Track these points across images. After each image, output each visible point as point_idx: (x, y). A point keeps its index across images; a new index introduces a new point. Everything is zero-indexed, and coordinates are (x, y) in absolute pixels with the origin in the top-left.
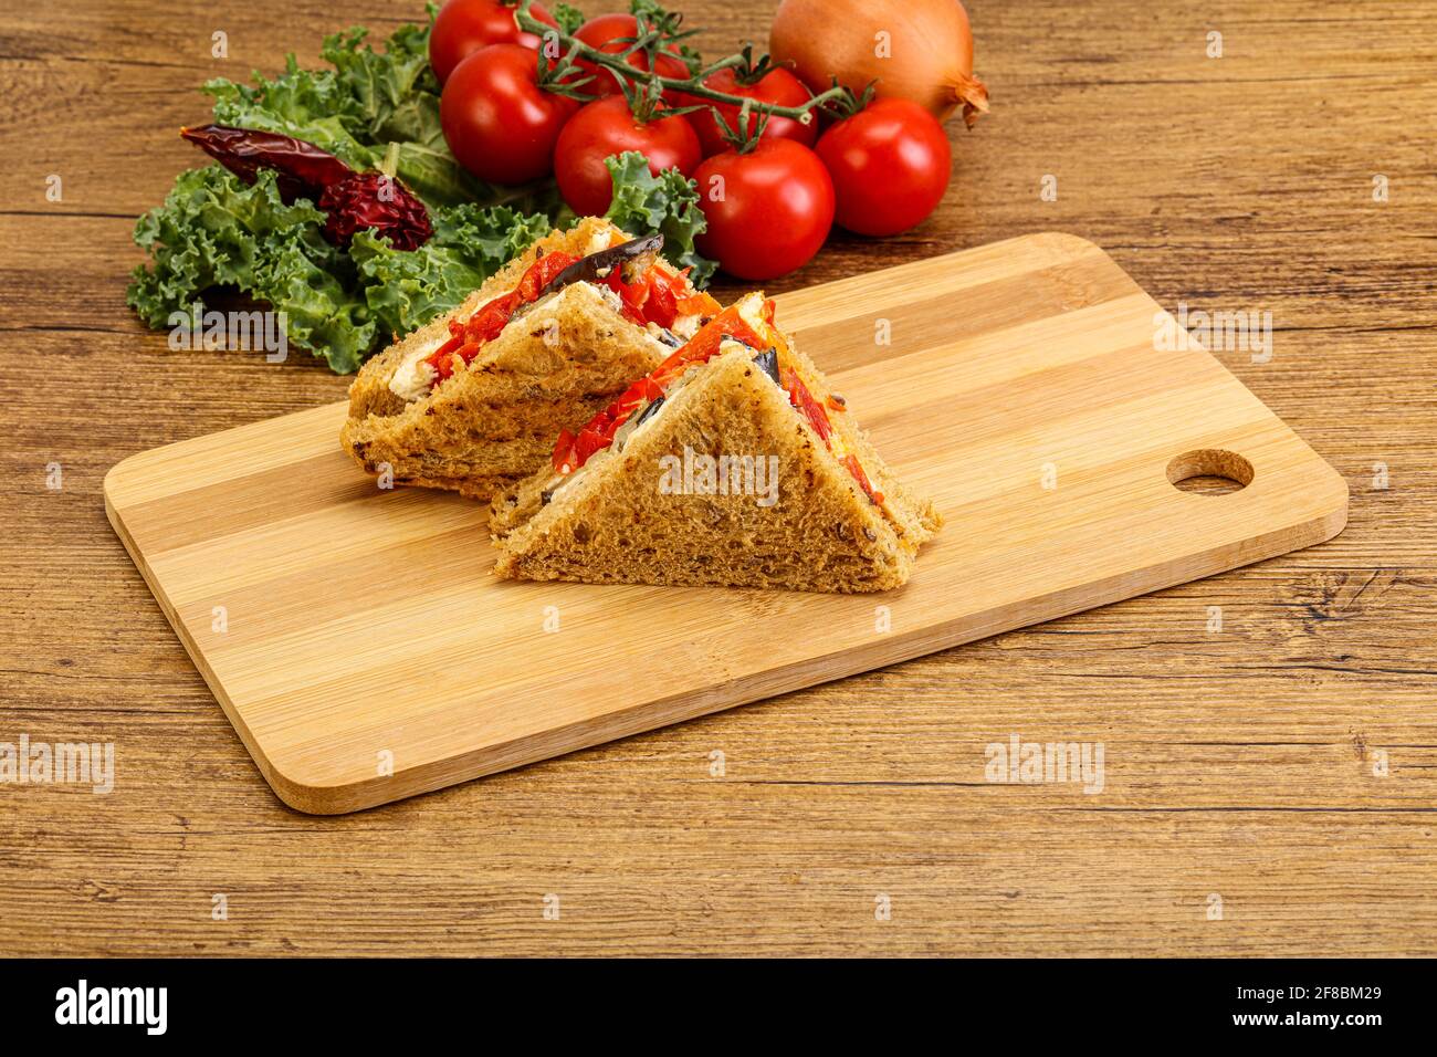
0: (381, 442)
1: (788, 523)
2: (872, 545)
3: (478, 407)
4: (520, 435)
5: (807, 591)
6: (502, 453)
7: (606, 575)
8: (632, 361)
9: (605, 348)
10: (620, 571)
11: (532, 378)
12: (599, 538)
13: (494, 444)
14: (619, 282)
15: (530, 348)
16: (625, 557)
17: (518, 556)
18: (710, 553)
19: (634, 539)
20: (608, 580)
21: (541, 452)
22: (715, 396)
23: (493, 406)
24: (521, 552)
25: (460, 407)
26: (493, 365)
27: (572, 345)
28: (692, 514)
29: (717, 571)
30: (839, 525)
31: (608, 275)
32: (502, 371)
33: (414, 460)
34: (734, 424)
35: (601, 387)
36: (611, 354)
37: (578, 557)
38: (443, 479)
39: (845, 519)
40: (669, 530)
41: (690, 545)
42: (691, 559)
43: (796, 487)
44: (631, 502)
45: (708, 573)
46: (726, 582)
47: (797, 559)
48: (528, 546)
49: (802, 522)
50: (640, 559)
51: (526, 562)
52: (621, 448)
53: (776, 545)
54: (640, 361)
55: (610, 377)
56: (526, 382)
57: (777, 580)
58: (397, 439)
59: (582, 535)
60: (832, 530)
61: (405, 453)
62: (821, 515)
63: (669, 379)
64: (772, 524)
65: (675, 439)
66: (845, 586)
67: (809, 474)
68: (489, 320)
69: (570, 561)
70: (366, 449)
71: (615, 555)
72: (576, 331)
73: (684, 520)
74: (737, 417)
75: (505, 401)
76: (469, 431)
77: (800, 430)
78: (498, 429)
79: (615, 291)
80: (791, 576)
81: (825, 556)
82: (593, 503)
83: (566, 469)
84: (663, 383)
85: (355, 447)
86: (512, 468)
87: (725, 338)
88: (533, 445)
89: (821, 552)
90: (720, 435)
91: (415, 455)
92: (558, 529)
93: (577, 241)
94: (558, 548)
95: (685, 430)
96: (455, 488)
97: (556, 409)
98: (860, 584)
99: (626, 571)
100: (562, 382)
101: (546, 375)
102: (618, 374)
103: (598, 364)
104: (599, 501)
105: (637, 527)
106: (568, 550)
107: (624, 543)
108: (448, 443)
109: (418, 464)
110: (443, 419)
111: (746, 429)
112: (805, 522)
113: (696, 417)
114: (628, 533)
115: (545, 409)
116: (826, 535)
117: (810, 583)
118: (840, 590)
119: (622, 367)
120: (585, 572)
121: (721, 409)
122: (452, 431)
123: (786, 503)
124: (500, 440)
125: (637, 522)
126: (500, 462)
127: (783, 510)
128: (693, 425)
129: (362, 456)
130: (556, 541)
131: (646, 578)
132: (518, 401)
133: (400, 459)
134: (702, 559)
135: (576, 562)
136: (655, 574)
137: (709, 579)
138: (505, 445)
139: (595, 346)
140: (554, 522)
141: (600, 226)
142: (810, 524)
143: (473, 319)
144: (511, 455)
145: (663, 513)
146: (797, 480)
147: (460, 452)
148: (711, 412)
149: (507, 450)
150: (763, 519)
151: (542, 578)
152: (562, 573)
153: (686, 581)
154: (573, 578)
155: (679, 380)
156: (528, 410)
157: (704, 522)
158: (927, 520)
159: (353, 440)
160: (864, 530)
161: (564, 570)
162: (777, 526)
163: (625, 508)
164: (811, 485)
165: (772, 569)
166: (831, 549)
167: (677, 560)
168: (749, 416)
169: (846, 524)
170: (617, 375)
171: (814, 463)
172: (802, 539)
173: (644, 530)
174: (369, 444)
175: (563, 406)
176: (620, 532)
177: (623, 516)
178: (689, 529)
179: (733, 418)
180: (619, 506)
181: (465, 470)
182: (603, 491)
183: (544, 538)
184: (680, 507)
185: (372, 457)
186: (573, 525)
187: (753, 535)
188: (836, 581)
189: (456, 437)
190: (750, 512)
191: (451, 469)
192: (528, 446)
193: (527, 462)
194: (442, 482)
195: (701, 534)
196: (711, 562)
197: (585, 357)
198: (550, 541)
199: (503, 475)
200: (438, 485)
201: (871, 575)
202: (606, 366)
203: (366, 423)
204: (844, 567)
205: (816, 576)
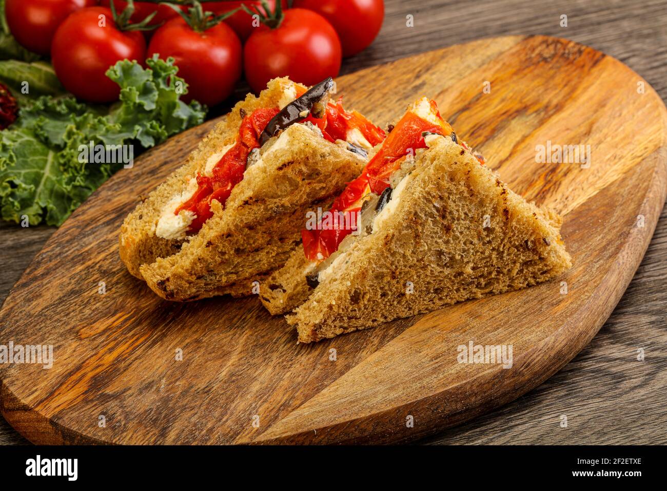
0: (174, 275)
1: (493, 249)
2: (548, 248)
3: (241, 230)
4: (269, 243)
5: (507, 292)
6: (258, 259)
7: (374, 321)
8: (343, 169)
9: (326, 164)
10: (383, 315)
11: (277, 200)
12: (368, 297)
13: (252, 254)
14: (314, 117)
15: (275, 179)
16: (385, 305)
17: (315, 325)
18: (442, 285)
19: (391, 290)
20: (375, 324)
21: (285, 250)
22: (440, 176)
23: (251, 227)
24: (317, 322)
25: (229, 235)
26: (251, 198)
27: (304, 169)
28: (430, 262)
29: (447, 296)
30: (526, 242)
31: (308, 115)
32: (257, 201)
33: (199, 281)
34: (455, 192)
35: (323, 193)
36: (330, 168)
37: (354, 313)
38: (219, 288)
39: (531, 235)
40: (415, 277)
41: (429, 283)
42: (429, 293)
43: (498, 223)
44: (389, 265)
45: (440, 299)
46: (453, 302)
47: (499, 273)
48: (321, 316)
49: (502, 246)
50: (395, 303)
51: (321, 328)
52: (369, 230)
53: (485, 266)
54: (349, 168)
55: (329, 184)
56: (272, 204)
57: (487, 290)
58: (187, 270)
59: (356, 298)
60: (521, 245)
61: (193, 279)
62: (515, 238)
63: (389, 174)
64: (483, 253)
65: (416, 214)
66: (532, 281)
67: (506, 212)
68: (230, 169)
69: (350, 318)
70: (167, 283)
71: (378, 304)
72: (307, 158)
73: (424, 267)
74: (455, 185)
75: (258, 222)
76: (235, 251)
77: (498, 183)
78: (254, 243)
79: (315, 124)
80: (496, 285)
81: (518, 265)
82: (363, 275)
83: (320, 256)
84: (384, 177)
85: (159, 284)
86: (265, 267)
87: (425, 135)
88: (278, 247)
89: (515, 263)
90: (446, 202)
91: (199, 278)
92: (340, 298)
93: (271, 98)
94: (341, 311)
95: (422, 205)
96: (228, 292)
97: (294, 217)
98: (542, 277)
99: (386, 314)
100: (297, 198)
101: (286, 196)
102: (335, 179)
103: (321, 177)
104: (367, 271)
105: (394, 282)
106: (347, 311)
107: (384, 295)
108: (222, 263)
109: (202, 283)
110: (217, 246)
111: (461, 193)
112: (504, 246)
113: (429, 193)
114: (386, 288)
115: (286, 220)
116: (518, 250)
117: (509, 286)
118: (529, 286)
119: (337, 175)
120: (361, 322)
121: (445, 183)
122: (223, 253)
123: (492, 236)
124: (257, 250)
125: (394, 278)
126: (256, 266)
127: (489, 242)
128: (426, 199)
129: (165, 290)
130: (339, 307)
131: (400, 315)
132: (268, 219)
133: (190, 283)
134: (436, 291)
135: (352, 318)
136: (406, 310)
137: (442, 303)
138: (260, 252)
139: (320, 167)
140: (337, 295)
141: (284, 83)
142: (507, 246)
143: (215, 171)
144: (264, 259)
145: (410, 267)
146: (498, 219)
147: (229, 267)
148: (439, 187)
149: (262, 255)
150: (477, 252)
151: (332, 336)
152: (345, 328)
153: (427, 309)
154: (353, 329)
155: (398, 172)
156: (275, 224)
157: (438, 265)
158: (552, 221)
159: (155, 280)
160: (544, 240)
161: (346, 325)
162: (487, 254)
163: (385, 270)
164: (507, 219)
165: (484, 283)
166: (522, 258)
167: (419, 296)
168: (462, 183)
169: (532, 239)
170: (334, 182)
171: (508, 203)
172: (502, 258)
173: (398, 282)
174: (168, 279)
175: (298, 214)
176: (381, 288)
177: (383, 277)
178: (428, 273)
179: (453, 188)
180: (381, 270)
181: (234, 277)
182: (370, 262)
183: (330, 307)
184: (422, 260)
185: (172, 287)
186: (350, 293)
187: (471, 265)
188: (526, 279)
189: (227, 257)
190: (469, 249)
191: (224, 279)
192: (275, 248)
193: (275, 260)
194: (218, 291)
195: (437, 274)
196: (442, 291)
197: (313, 174)
198: (335, 309)
199: (260, 274)
200: (216, 293)
201: (549, 268)
202: (326, 177)
203: (155, 265)
204: (530, 269)
205: (512, 279)
